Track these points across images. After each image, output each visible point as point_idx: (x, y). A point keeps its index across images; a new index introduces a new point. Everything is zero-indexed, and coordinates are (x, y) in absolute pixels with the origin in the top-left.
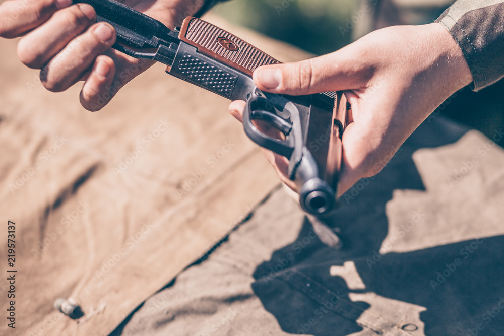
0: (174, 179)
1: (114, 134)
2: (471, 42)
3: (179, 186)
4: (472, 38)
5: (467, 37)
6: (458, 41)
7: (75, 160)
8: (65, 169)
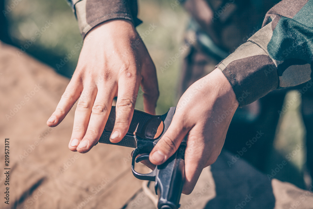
0: (85, 186)
1: (53, 161)
2: (234, 78)
3: (87, 190)
4: (235, 76)
5: (232, 75)
6: (227, 77)
7: (32, 176)
8: (26, 181)
